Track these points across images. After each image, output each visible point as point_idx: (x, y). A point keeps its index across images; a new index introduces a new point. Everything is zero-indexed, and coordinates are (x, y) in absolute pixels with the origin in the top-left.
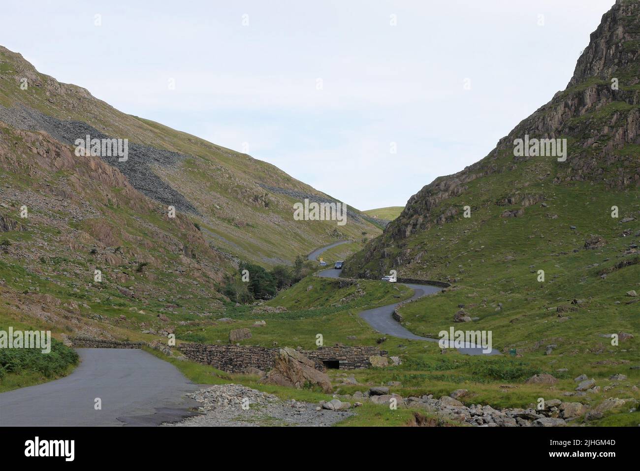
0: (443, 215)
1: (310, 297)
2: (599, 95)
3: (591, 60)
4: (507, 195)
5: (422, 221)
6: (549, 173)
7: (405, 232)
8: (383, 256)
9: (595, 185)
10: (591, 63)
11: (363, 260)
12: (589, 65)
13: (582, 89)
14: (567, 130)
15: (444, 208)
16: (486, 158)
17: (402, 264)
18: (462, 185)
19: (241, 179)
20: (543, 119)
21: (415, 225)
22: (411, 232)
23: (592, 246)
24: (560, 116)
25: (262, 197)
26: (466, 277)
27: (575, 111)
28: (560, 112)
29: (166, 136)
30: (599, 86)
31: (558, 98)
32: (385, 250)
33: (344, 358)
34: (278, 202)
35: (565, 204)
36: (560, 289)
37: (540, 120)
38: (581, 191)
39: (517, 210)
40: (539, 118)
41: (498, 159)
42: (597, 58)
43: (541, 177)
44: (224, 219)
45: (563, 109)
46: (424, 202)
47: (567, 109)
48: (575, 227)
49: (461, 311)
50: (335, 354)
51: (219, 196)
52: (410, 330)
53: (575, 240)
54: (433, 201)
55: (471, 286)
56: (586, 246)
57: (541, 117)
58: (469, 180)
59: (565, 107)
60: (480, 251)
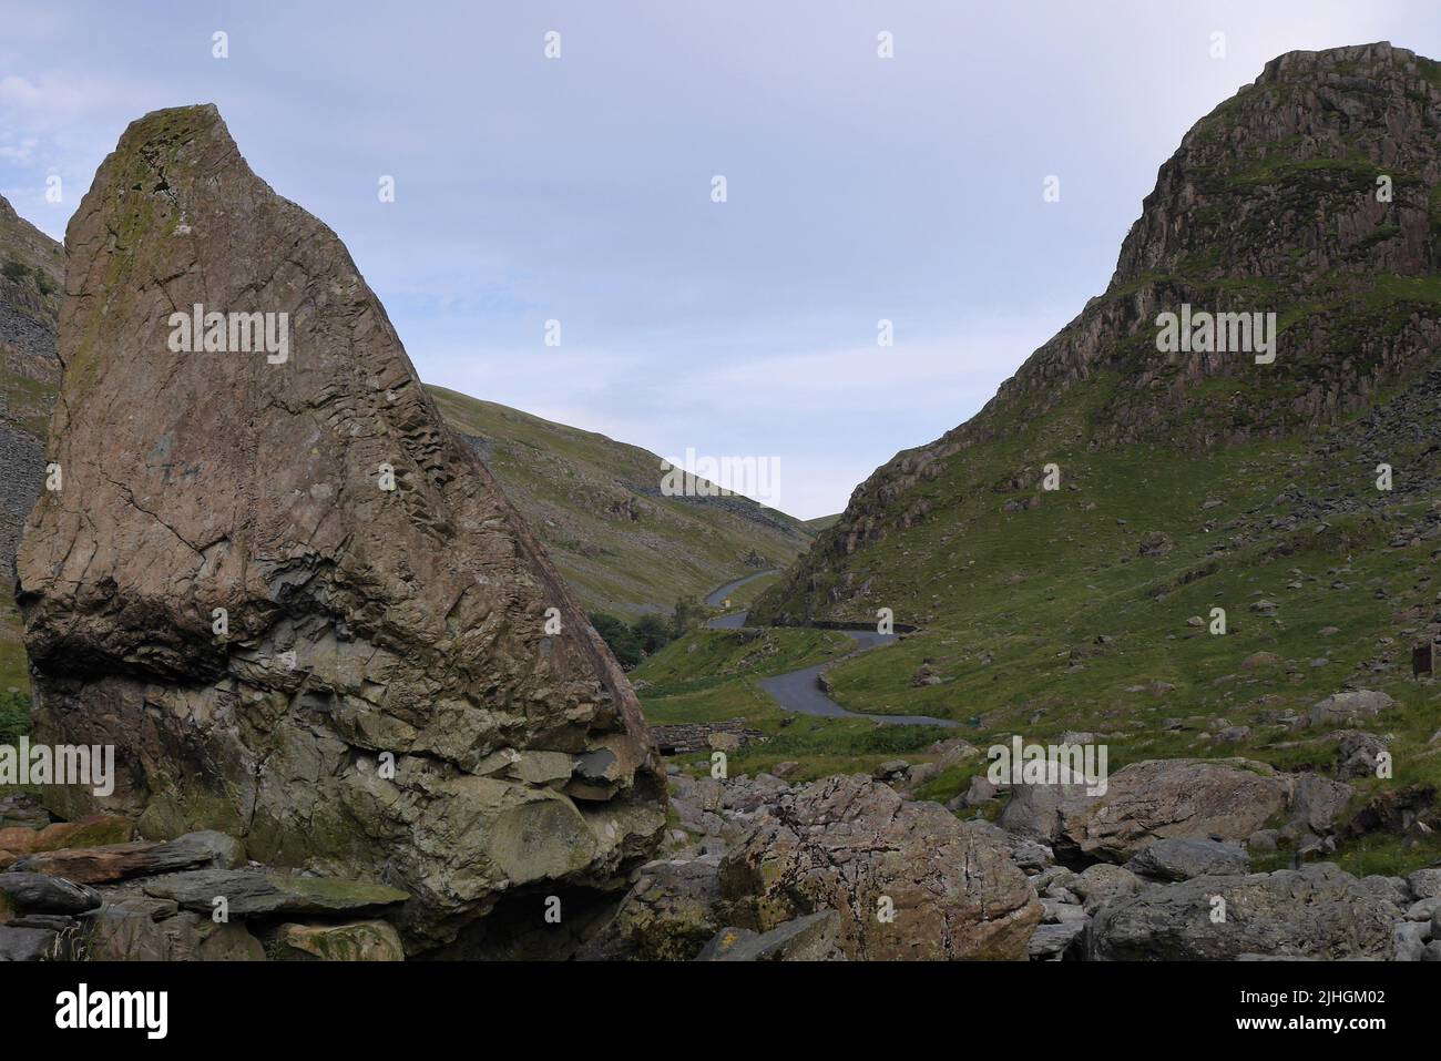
0: (906, 515)
1: (692, 663)
2: (1158, 299)
3: (1143, 243)
4: (1011, 473)
5: (872, 524)
6: (1080, 434)
7: (845, 545)
8: (810, 588)
9: (1156, 450)
10: (1144, 248)
11: (780, 596)
12: (1140, 250)
13: (1129, 292)
14: (1108, 361)
15: (909, 502)
16: (979, 416)
17: (840, 599)
18: (937, 463)
19: (589, 476)
20: (1068, 345)
21: (861, 533)
22: (856, 545)
23: (1152, 550)
24: (1096, 339)
25: (626, 503)
26: (943, 614)
27: (1120, 329)
28: (1096, 332)
29: (462, 411)
30: (1158, 285)
31: (1094, 308)
32: (814, 576)
33: (683, 742)
34: (654, 510)
35: (1108, 484)
36: (1089, 623)
37: (1063, 347)
38: (1133, 461)
39: (1029, 498)
40: (1061, 344)
41: (996, 415)
42: (1154, 239)
43: (1067, 442)
44: (562, 545)
45: (1100, 326)
46: (876, 494)
47: (1107, 327)
48: (1124, 522)
49: (925, 669)
50: (667, 737)
51: (553, 505)
52: (840, 704)
53: (1124, 543)
54: (890, 492)
55: (948, 628)
56: (1141, 551)
57: (1065, 342)
58: (949, 454)
59: (1103, 324)
60: (967, 570)
